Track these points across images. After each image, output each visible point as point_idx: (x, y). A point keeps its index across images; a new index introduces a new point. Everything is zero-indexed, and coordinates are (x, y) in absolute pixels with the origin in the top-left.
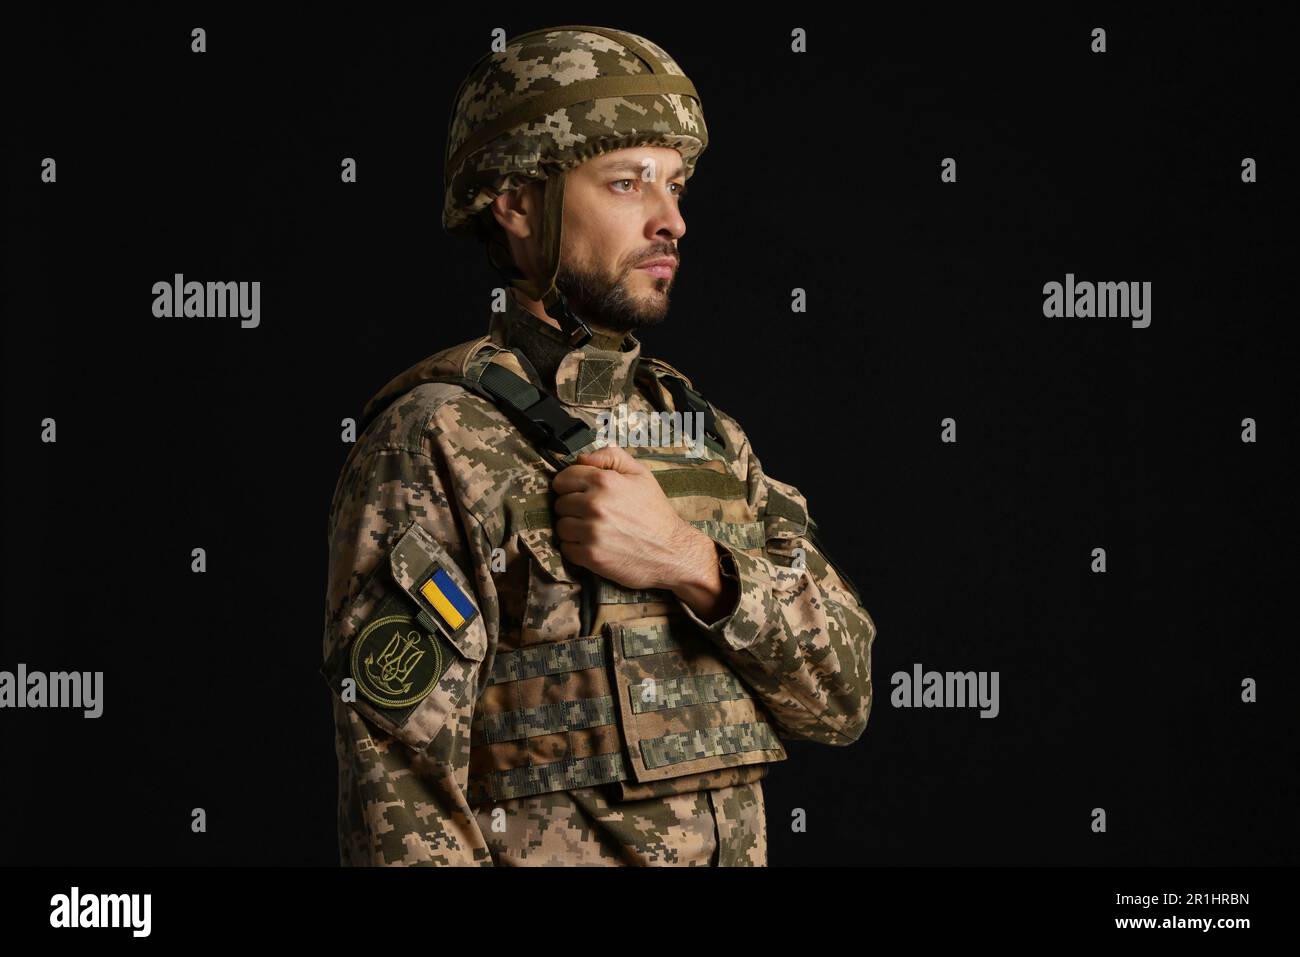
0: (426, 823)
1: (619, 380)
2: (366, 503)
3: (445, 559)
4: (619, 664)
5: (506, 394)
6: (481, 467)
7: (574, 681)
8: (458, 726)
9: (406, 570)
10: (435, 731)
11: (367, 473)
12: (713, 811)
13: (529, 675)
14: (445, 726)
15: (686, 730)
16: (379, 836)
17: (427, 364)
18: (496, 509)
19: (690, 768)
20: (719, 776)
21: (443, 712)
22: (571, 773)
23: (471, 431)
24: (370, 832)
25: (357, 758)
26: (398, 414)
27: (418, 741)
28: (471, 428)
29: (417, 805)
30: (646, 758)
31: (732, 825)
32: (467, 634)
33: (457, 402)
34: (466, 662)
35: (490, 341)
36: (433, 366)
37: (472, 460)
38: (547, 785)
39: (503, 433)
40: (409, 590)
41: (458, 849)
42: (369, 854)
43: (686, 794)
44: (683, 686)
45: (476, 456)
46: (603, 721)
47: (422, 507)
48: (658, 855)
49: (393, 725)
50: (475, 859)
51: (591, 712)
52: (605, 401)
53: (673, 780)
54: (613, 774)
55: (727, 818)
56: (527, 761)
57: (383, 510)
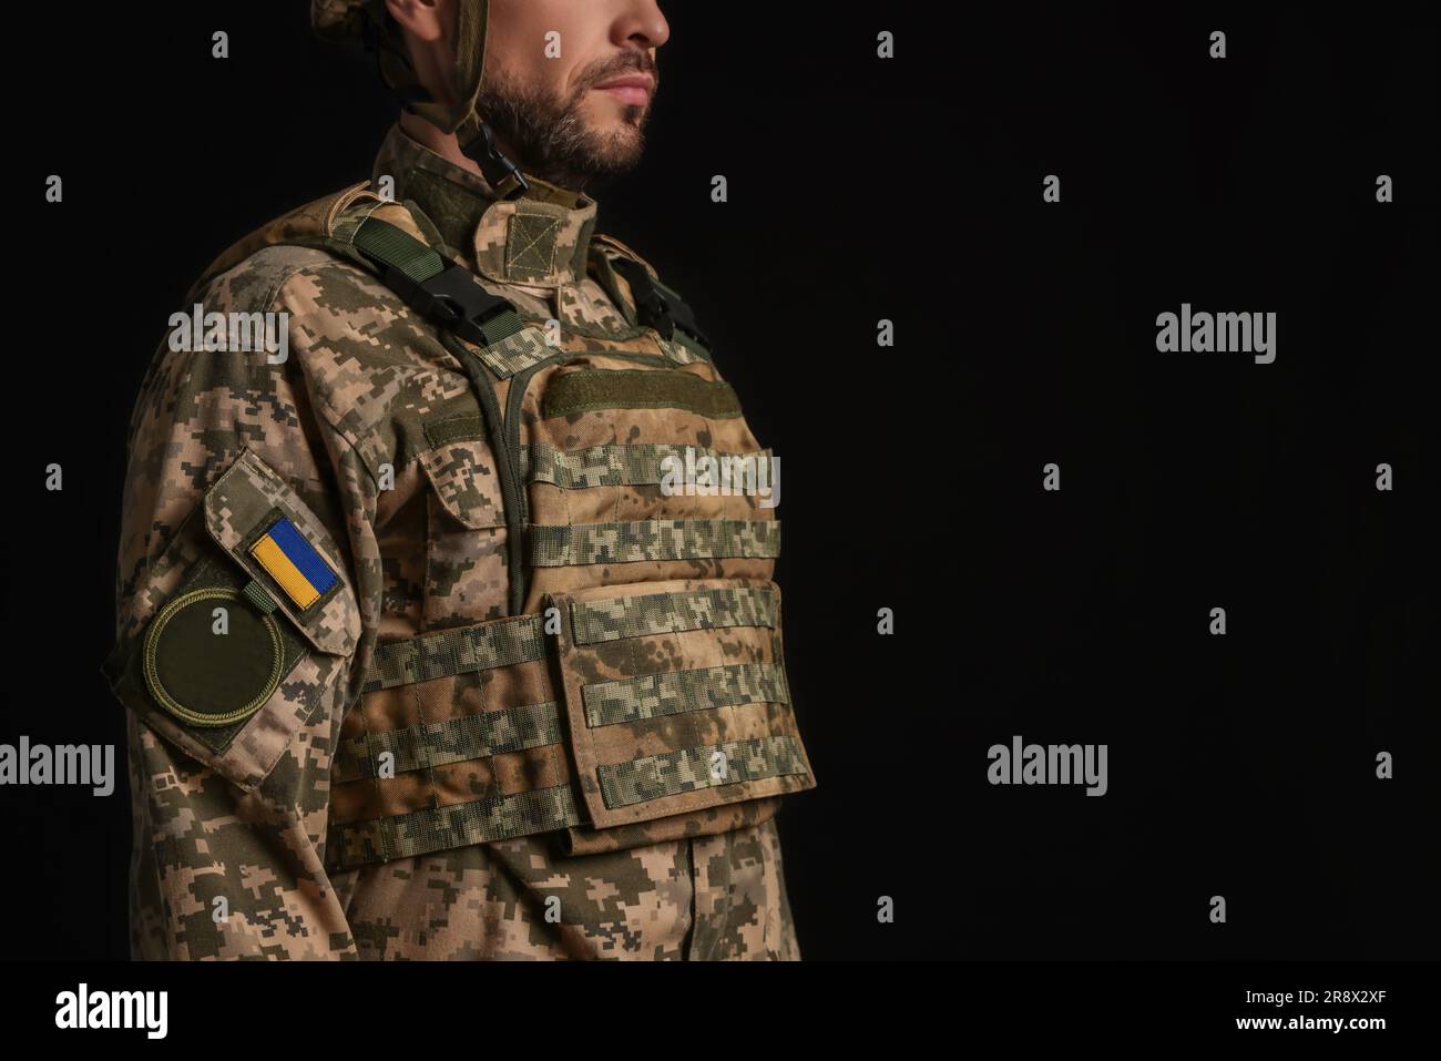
0: (258, 896)
1: (564, 248)
2: (176, 420)
3: (294, 503)
4: (566, 655)
5: (392, 259)
6: (352, 365)
7: (499, 682)
8: (308, 751)
9: (229, 520)
10: (271, 762)
11: (179, 377)
12: (693, 873)
13: (433, 674)
14: (288, 753)
15: (667, 750)
16: (182, 919)
17: (278, 224)
18: (378, 425)
19: (672, 805)
20: (715, 818)
21: (285, 731)
22: (497, 816)
23: (337, 314)
24: (169, 914)
25: (152, 801)
26: (228, 289)
27: (246, 775)
28: (337, 310)
29: (244, 869)
30: (608, 793)
31: (717, 894)
32: (325, 615)
33: (317, 274)
34: (324, 658)
35: (367, 189)
36: (285, 224)
37: (339, 354)
38: (462, 835)
39: (388, 316)
40: (233, 550)
41: (305, 934)
42: (165, 944)
43: (664, 843)
44: (662, 686)
45: (344, 349)
46: (542, 739)
47: (259, 427)
48: (615, 940)
49: (208, 752)
50: (331, 949)
51: (526, 727)
52: (546, 278)
53: (647, 824)
54: (559, 817)
55: (711, 885)
56: (433, 802)
57: (202, 431)
